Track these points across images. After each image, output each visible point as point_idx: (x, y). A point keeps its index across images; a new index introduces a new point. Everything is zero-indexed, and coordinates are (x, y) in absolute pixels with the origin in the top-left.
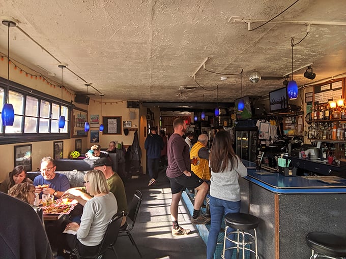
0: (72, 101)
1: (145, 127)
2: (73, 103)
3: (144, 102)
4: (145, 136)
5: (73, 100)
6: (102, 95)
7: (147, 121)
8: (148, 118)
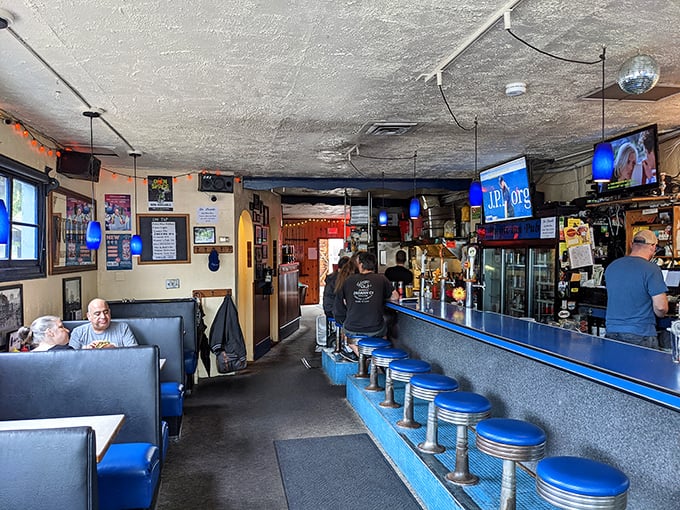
0: (48, 170)
1: (249, 244)
2: (52, 174)
3: (245, 178)
4: (249, 265)
5: (53, 166)
6: (135, 155)
7: (255, 226)
8: (255, 219)
